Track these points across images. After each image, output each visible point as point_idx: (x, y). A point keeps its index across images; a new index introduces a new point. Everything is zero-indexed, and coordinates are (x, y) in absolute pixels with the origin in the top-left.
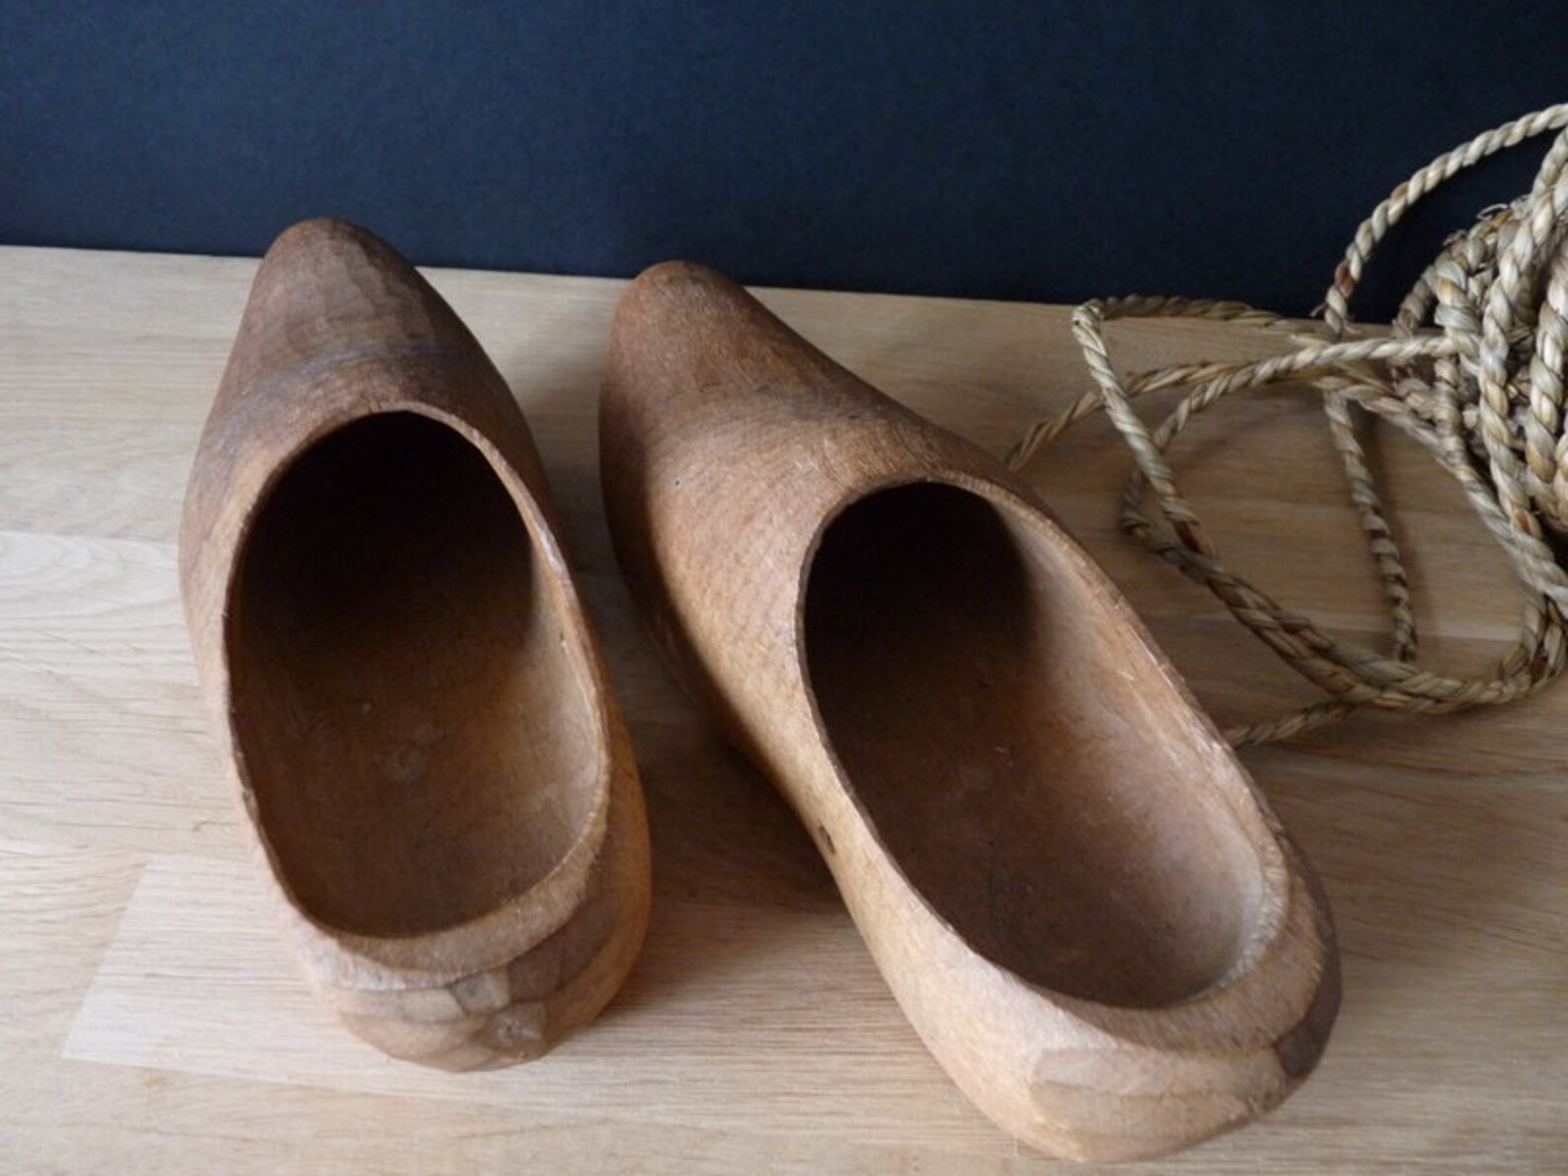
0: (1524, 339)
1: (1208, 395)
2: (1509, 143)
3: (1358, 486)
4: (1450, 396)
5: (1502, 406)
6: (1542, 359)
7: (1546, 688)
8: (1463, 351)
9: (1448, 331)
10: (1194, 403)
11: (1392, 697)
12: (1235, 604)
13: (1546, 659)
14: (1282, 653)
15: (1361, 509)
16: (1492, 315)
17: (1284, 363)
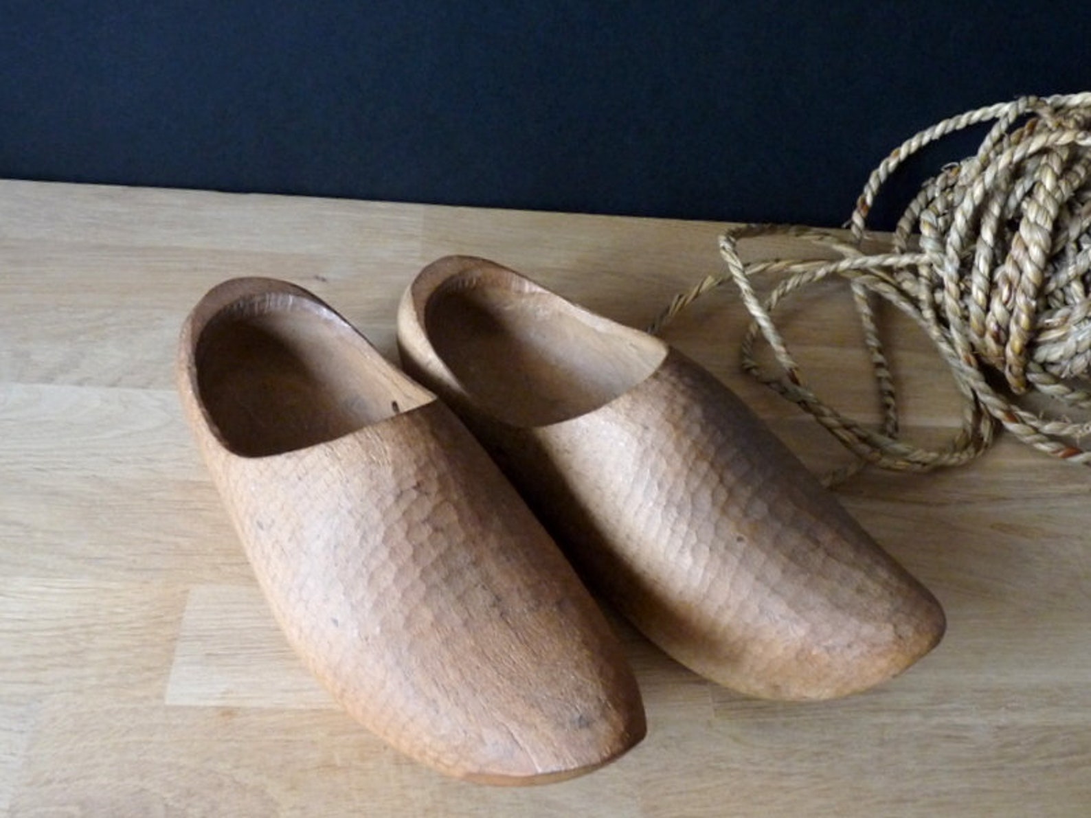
0: (968, 256)
1: (789, 287)
2: (959, 127)
3: (869, 335)
4: (928, 286)
5: (956, 295)
6: (978, 268)
7: (984, 454)
8: (936, 262)
9: (928, 251)
10: (781, 292)
11: (901, 464)
12: (819, 414)
13: (982, 439)
14: (843, 441)
15: (871, 349)
16: (951, 244)
17: (832, 268)
